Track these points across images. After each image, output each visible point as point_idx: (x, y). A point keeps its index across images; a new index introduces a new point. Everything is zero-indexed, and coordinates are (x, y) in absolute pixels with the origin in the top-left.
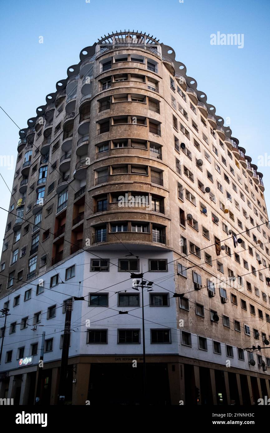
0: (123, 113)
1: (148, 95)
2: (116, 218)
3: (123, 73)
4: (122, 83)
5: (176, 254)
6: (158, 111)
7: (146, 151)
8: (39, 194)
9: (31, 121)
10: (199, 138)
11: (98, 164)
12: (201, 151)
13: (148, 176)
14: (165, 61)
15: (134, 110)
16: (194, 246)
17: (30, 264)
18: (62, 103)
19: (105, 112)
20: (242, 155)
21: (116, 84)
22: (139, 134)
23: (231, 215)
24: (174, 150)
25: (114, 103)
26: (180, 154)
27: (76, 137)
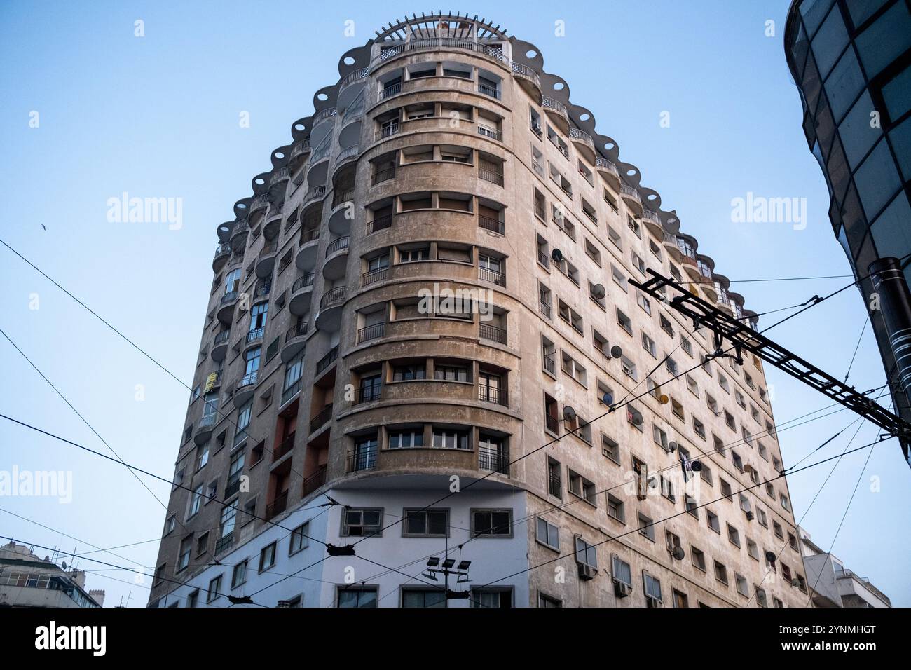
0: (422, 187)
1: (478, 147)
2: (399, 416)
3: (425, 101)
4: (421, 123)
5: (534, 497)
6: (500, 181)
7: (470, 268)
8: (249, 362)
9: (241, 206)
10: (599, 236)
11: (365, 297)
12: (603, 265)
13: (473, 323)
14: (519, 75)
15: (446, 179)
16: (581, 479)
17: (224, 520)
18: (303, 167)
19: (385, 186)
20: (705, 272)
21: (409, 125)
22: (456, 231)
23: (677, 408)
24: (537, 265)
25: (404, 166)
26: (549, 274)
27: (324, 238)
